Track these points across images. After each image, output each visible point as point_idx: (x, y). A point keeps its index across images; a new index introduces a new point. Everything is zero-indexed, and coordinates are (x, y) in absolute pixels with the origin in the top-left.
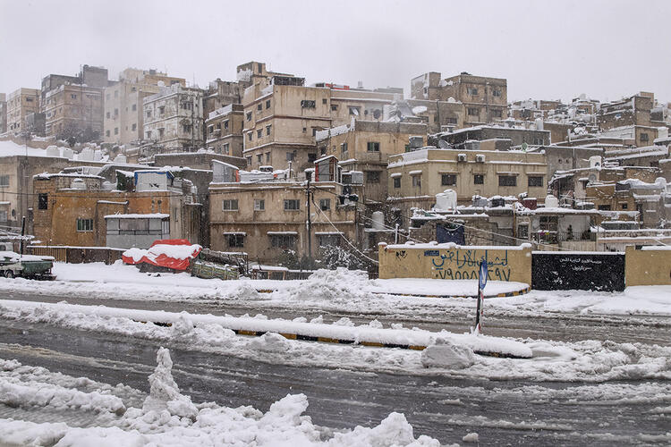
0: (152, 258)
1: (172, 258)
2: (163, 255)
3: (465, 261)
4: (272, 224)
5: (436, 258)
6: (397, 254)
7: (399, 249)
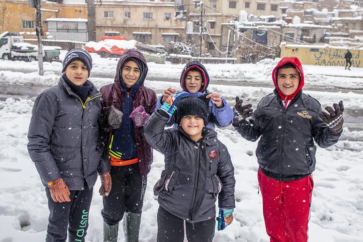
0: (108, 49)
1: (122, 49)
2: (115, 47)
3: (334, 55)
4: (135, 28)
5: (316, 53)
6: (293, 50)
7: (294, 47)
